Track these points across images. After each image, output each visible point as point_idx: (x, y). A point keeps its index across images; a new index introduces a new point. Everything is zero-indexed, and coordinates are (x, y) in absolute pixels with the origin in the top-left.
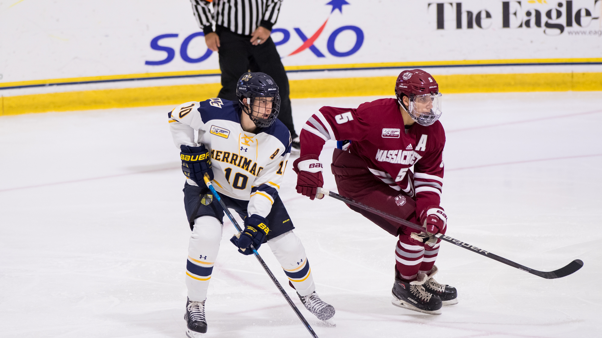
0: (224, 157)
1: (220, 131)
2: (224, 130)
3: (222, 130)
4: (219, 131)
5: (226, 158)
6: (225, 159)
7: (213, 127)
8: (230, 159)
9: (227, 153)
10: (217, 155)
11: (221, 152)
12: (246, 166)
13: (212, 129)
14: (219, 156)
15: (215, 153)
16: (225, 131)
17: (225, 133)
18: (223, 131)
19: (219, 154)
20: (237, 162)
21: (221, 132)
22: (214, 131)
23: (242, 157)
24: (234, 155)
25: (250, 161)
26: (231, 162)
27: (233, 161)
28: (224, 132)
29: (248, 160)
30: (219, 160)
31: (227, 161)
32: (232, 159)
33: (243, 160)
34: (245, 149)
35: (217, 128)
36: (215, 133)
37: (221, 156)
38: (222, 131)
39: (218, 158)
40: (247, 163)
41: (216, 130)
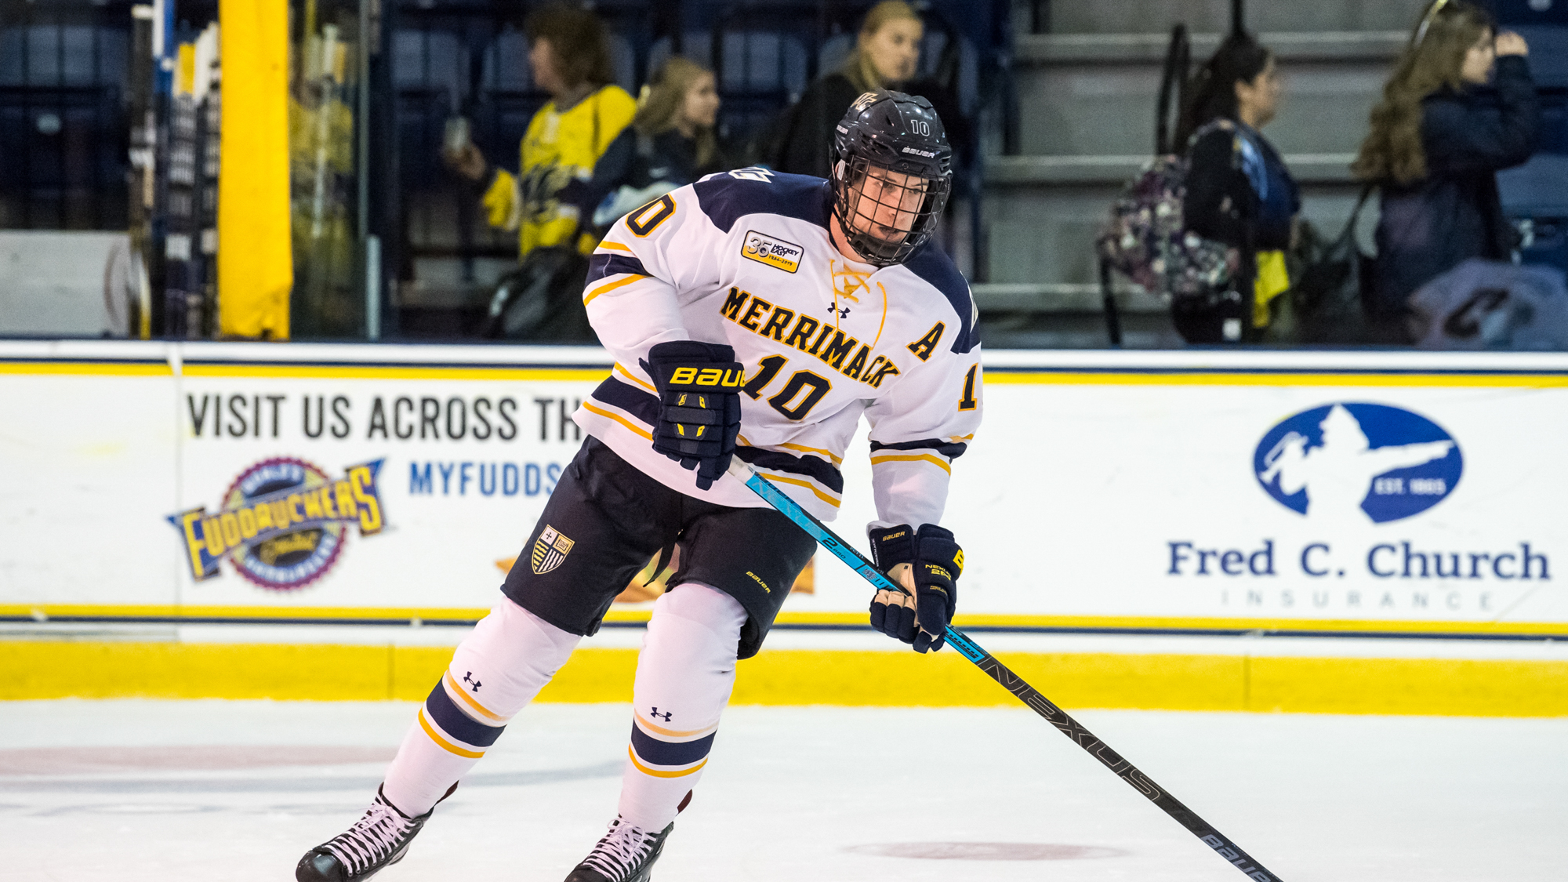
0: (772, 322)
1: (773, 249)
2: (785, 246)
3: (778, 247)
4: (770, 248)
5: (777, 325)
6: (773, 329)
7: (752, 236)
8: (787, 332)
9: (784, 312)
10: (752, 312)
11: (766, 307)
12: (834, 356)
13: (749, 243)
14: (757, 315)
15: (747, 305)
16: (788, 250)
17: (788, 257)
18: (783, 249)
19: (759, 309)
20: (811, 342)
21: (777, 252)
22: (754, 249)
23: (828, 329)
24: (804, 320)
25: (852, 343)
26: (790, 342)
27: (799, 337)
28: (785, 253)
29: (846, 340)
30: (754, 327)
31: (778, 337)
32: (797, 331)
33: (830, 338)
34: (844, 310)
35: (762, 239)
36: (756, 256)
37: (764, 318)
38: (778, 249)
39: (752, 320)
40: (841, 346)
41: (761, 246)
